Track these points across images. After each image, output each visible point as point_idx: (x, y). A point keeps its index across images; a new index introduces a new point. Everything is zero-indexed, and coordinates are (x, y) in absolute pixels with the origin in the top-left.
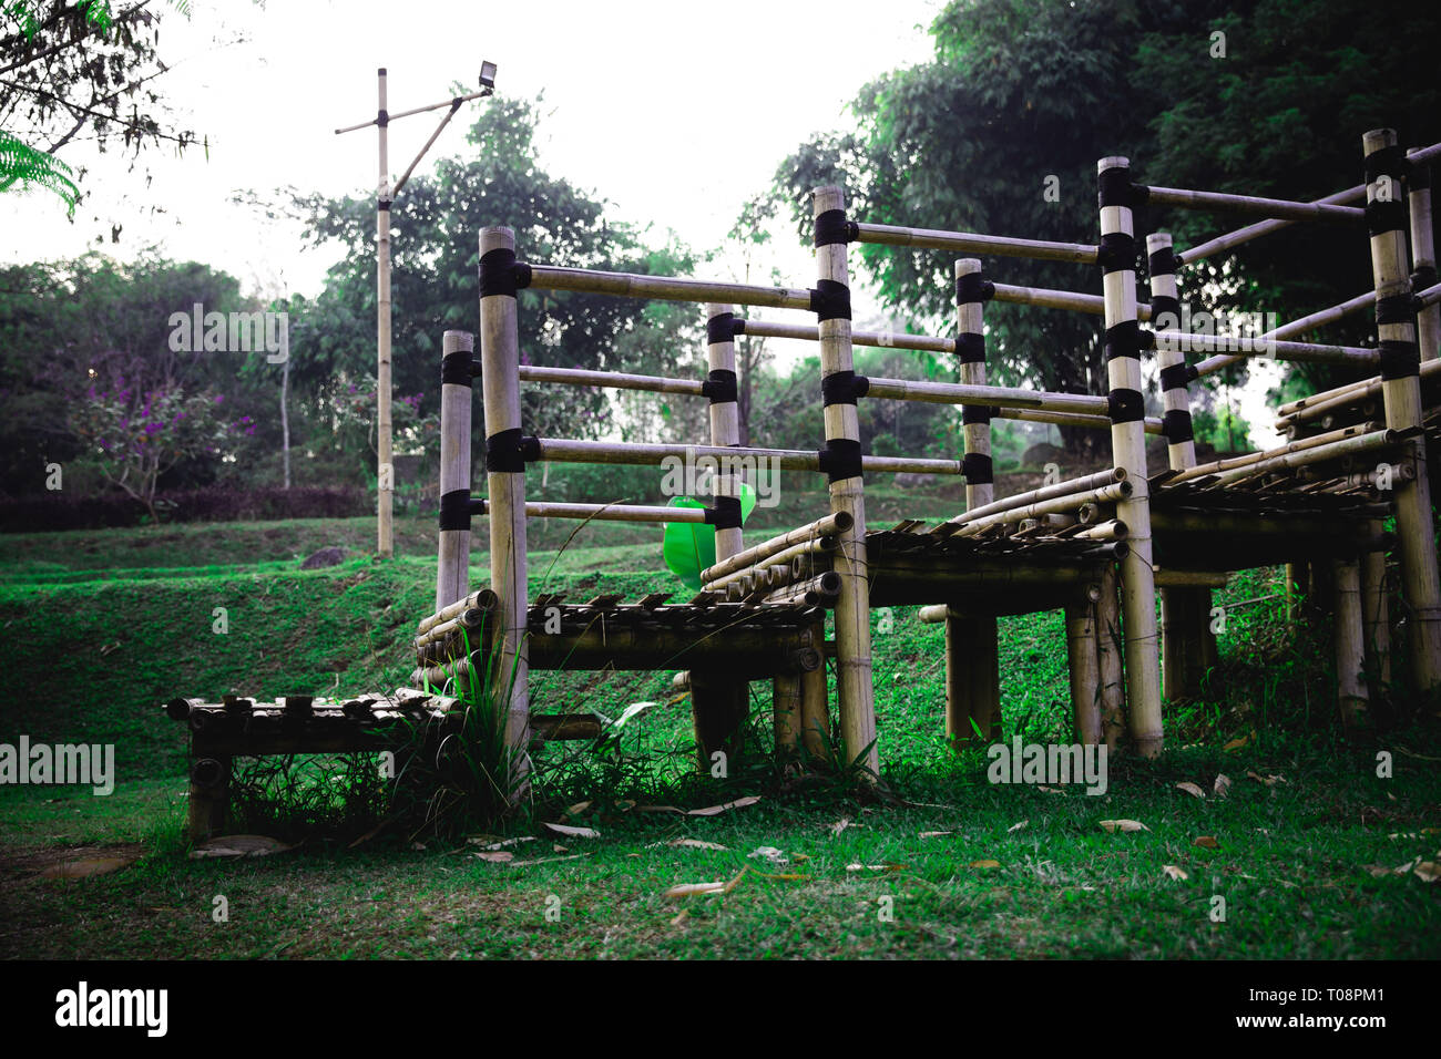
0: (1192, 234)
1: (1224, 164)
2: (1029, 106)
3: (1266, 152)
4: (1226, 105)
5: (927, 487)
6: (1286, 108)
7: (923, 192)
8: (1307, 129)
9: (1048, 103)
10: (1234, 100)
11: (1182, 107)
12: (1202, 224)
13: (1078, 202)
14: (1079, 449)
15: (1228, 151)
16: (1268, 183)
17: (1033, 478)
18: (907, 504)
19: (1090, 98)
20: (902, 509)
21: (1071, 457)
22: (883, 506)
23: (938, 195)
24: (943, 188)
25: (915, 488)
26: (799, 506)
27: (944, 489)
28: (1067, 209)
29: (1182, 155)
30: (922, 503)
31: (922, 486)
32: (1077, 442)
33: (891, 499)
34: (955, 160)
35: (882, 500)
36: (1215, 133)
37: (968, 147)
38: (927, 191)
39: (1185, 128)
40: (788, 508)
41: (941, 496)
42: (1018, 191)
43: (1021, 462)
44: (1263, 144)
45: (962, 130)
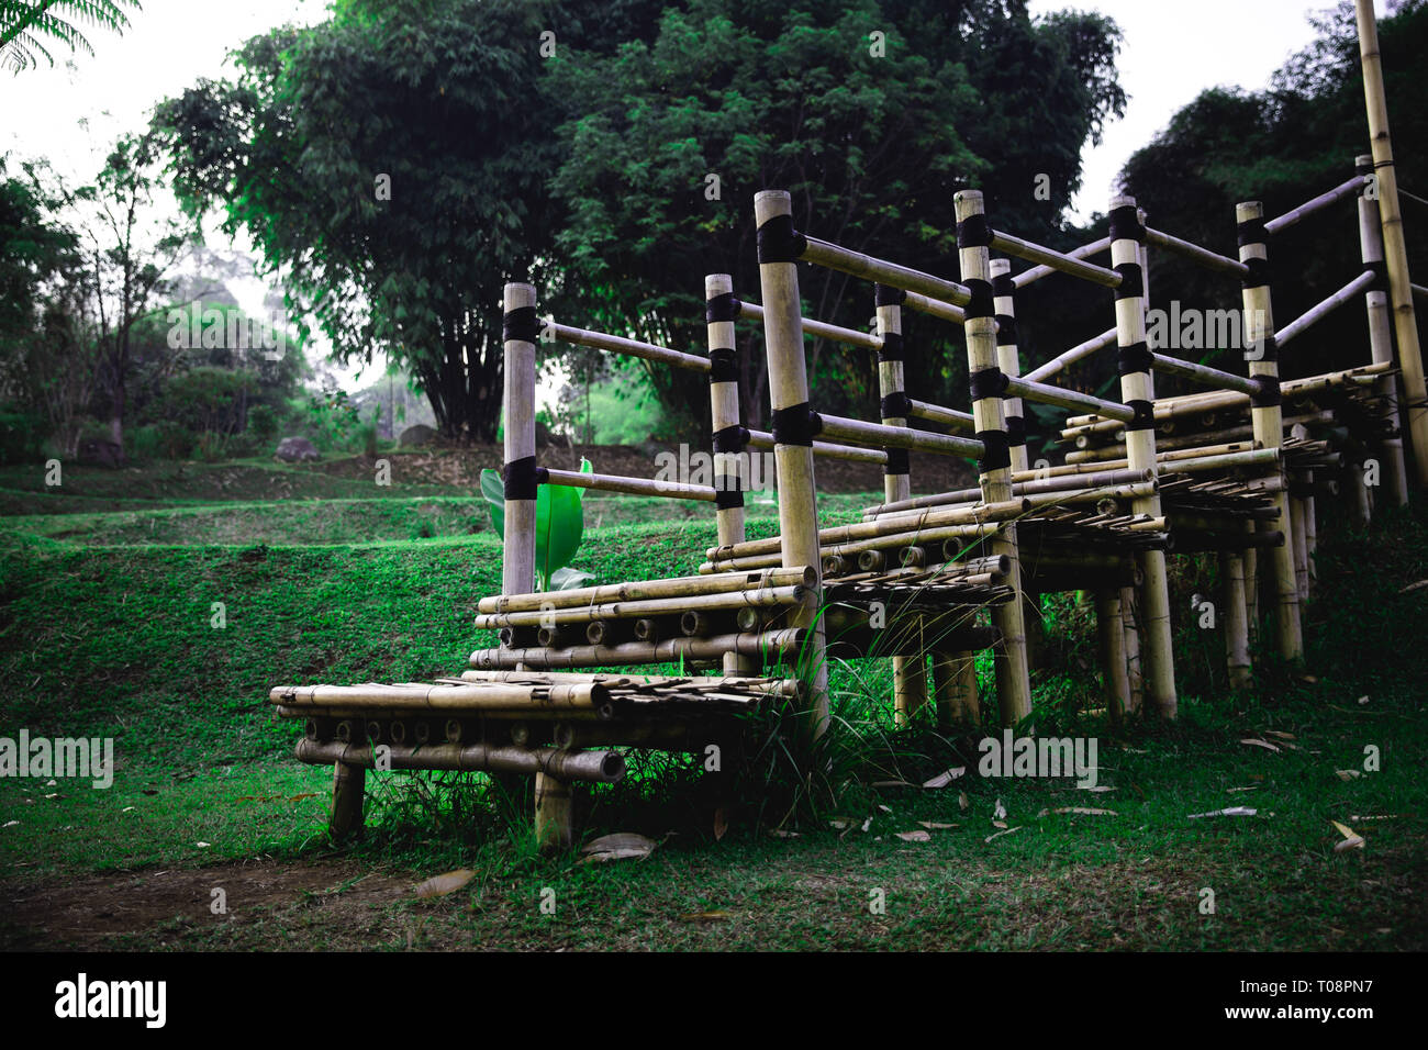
0: (595, 240)
1: (629, 179)
2: (442, 91)
3: (667, 173)
4: (631, 124)
5: (311, 462)
6: (687, 136)
7: (326, 158)
8: (702, 158)
9: (461, 92)
10: (640, 122)
11: (591, 119)
12: (604, 231)
13: (480, 192)
14: (455, 433)
15: (633, 167)
16: (665, 202)
17: (416, 460)
18: (297, 479)
19: (500, 94)
20: (294, 484)
21: (449, 441)
22: (273, 480)
23: (342, 165)
24: (347, 159)
25: (298, 463)
26: (184, 476)
27: (329, 465)
28: (470, 198)
29: (592, 163)
30: (313, 479)
31: (305, 461)
32: (453, 426)
33: (281, 473)
34: (361, 133)
35: (271, 473)
36: (622, 149)
37: (377, 123)
38: (330, 158)
39: (597, 140)
40: (172, 477)
41: (327, 472)
42: (421, 173)
43: (399, 443)
44: (662, 165)
45: (372, 104)
